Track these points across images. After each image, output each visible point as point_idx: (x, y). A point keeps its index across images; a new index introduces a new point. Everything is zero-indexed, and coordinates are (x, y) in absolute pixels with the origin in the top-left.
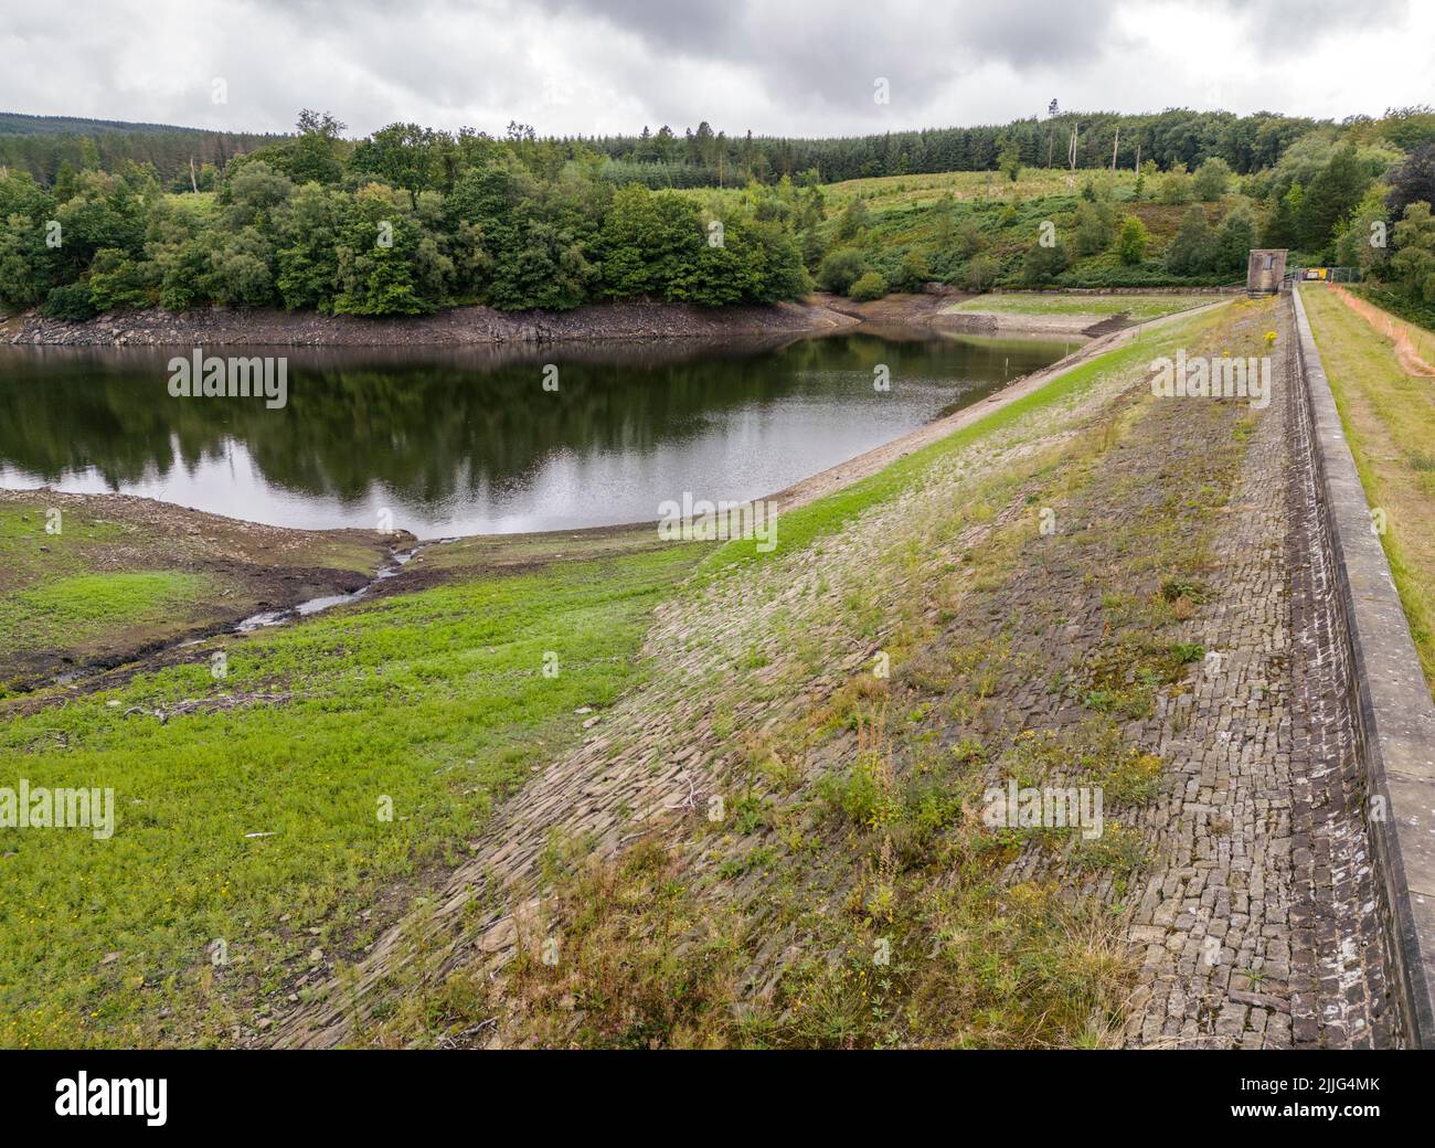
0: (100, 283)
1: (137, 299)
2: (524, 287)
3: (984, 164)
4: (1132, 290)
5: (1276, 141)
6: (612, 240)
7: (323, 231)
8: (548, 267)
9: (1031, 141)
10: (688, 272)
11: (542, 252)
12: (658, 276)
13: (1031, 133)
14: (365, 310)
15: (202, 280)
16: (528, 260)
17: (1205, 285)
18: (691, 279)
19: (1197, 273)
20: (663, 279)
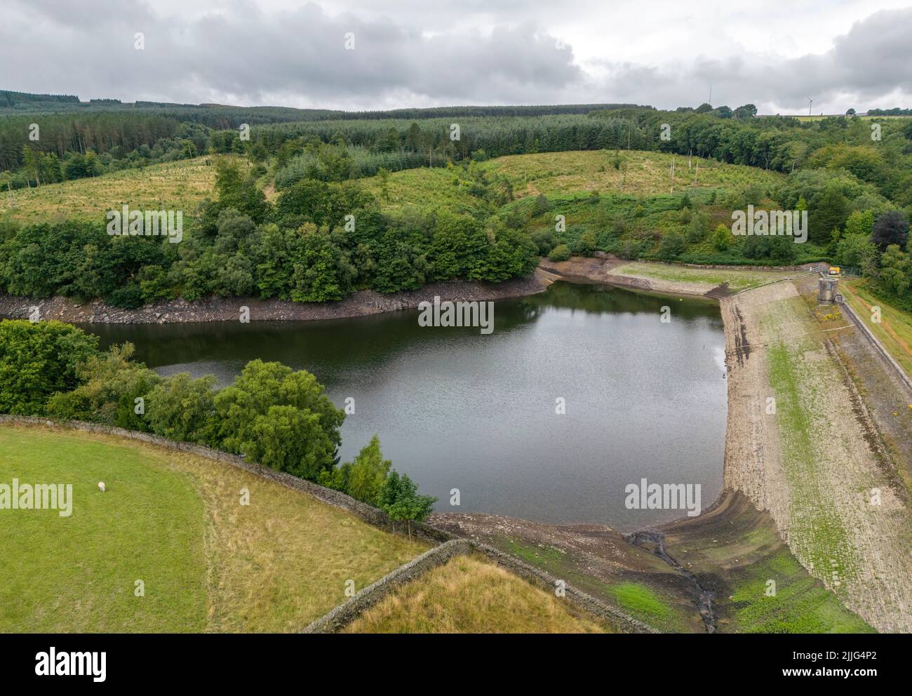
0: (148, 287)
1: (168, 294)
2: (392, 279)
3: (585, 146)
4: (725, 267)
5: (768, 146)
6: (439, 249)
7: (283, 253)
8: (409, 268)
9: (613, 132)
10: (482, 265)
11: (405, 259)
12: (464, 267)
13: (612, 126)
14: (309, 299)
15: (210, 283)
16: (397, 265)
17: (765, 265)
18: (484, 269)
19: (760, 258)
20: (467, 268)
